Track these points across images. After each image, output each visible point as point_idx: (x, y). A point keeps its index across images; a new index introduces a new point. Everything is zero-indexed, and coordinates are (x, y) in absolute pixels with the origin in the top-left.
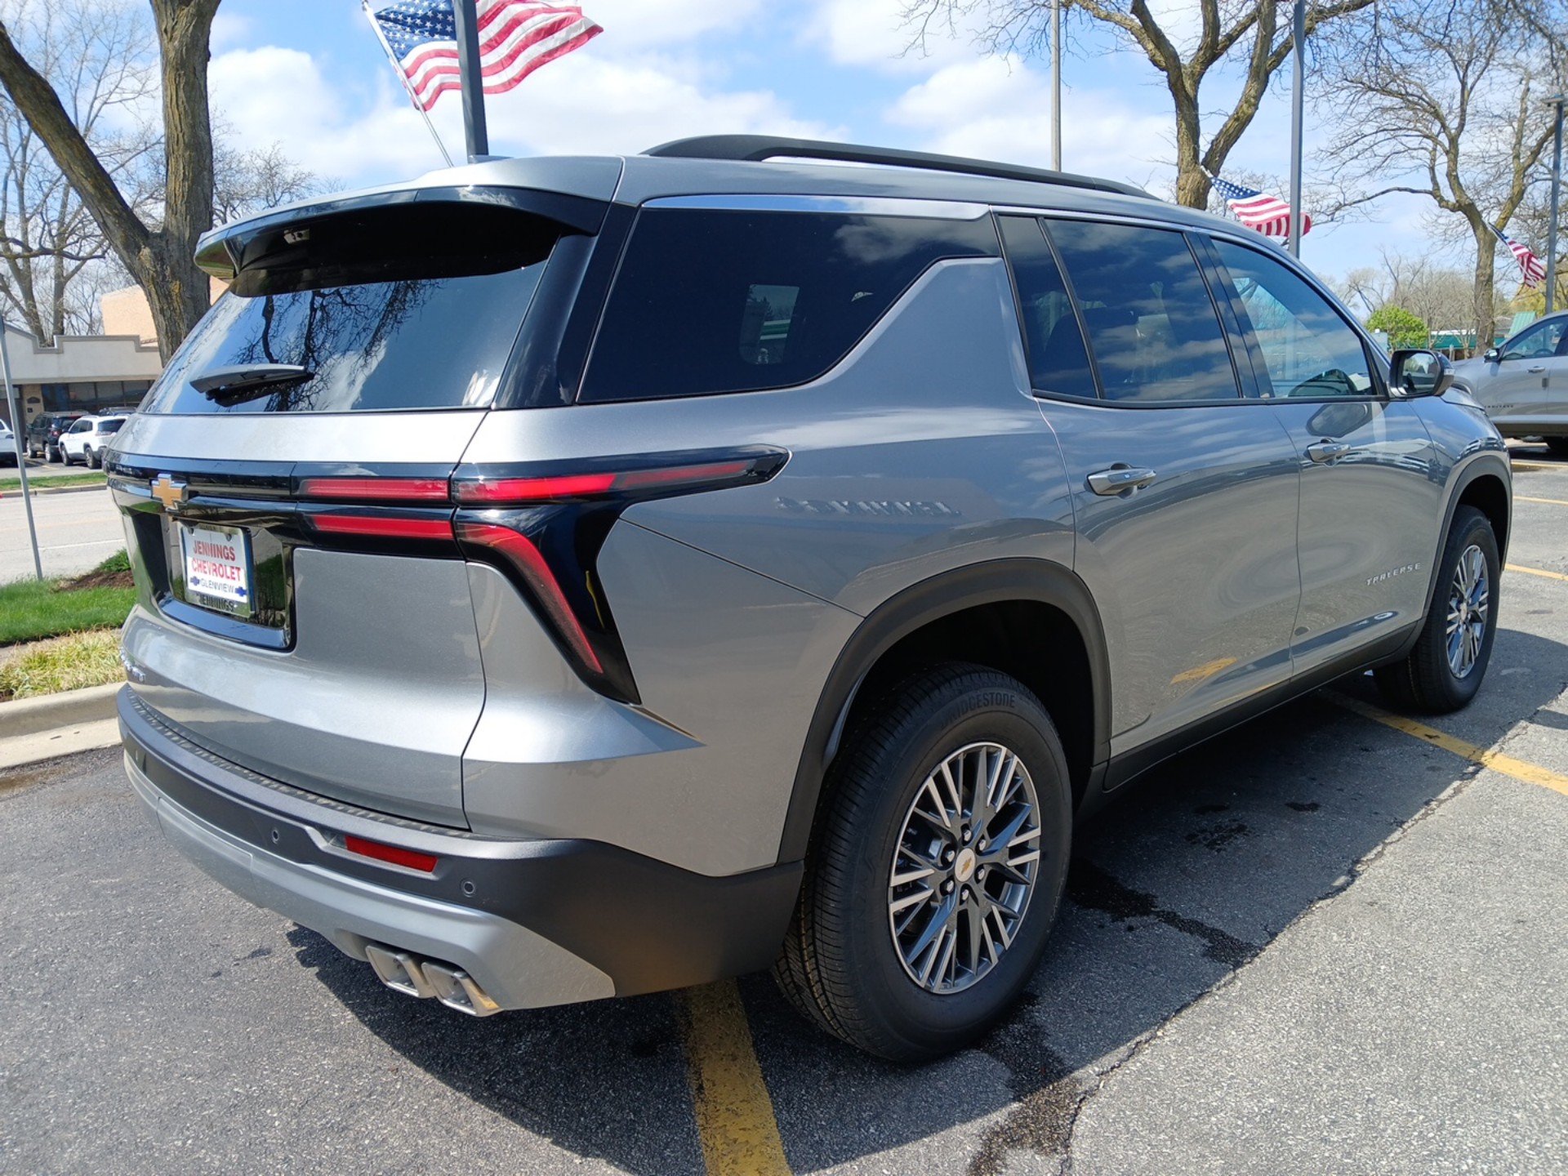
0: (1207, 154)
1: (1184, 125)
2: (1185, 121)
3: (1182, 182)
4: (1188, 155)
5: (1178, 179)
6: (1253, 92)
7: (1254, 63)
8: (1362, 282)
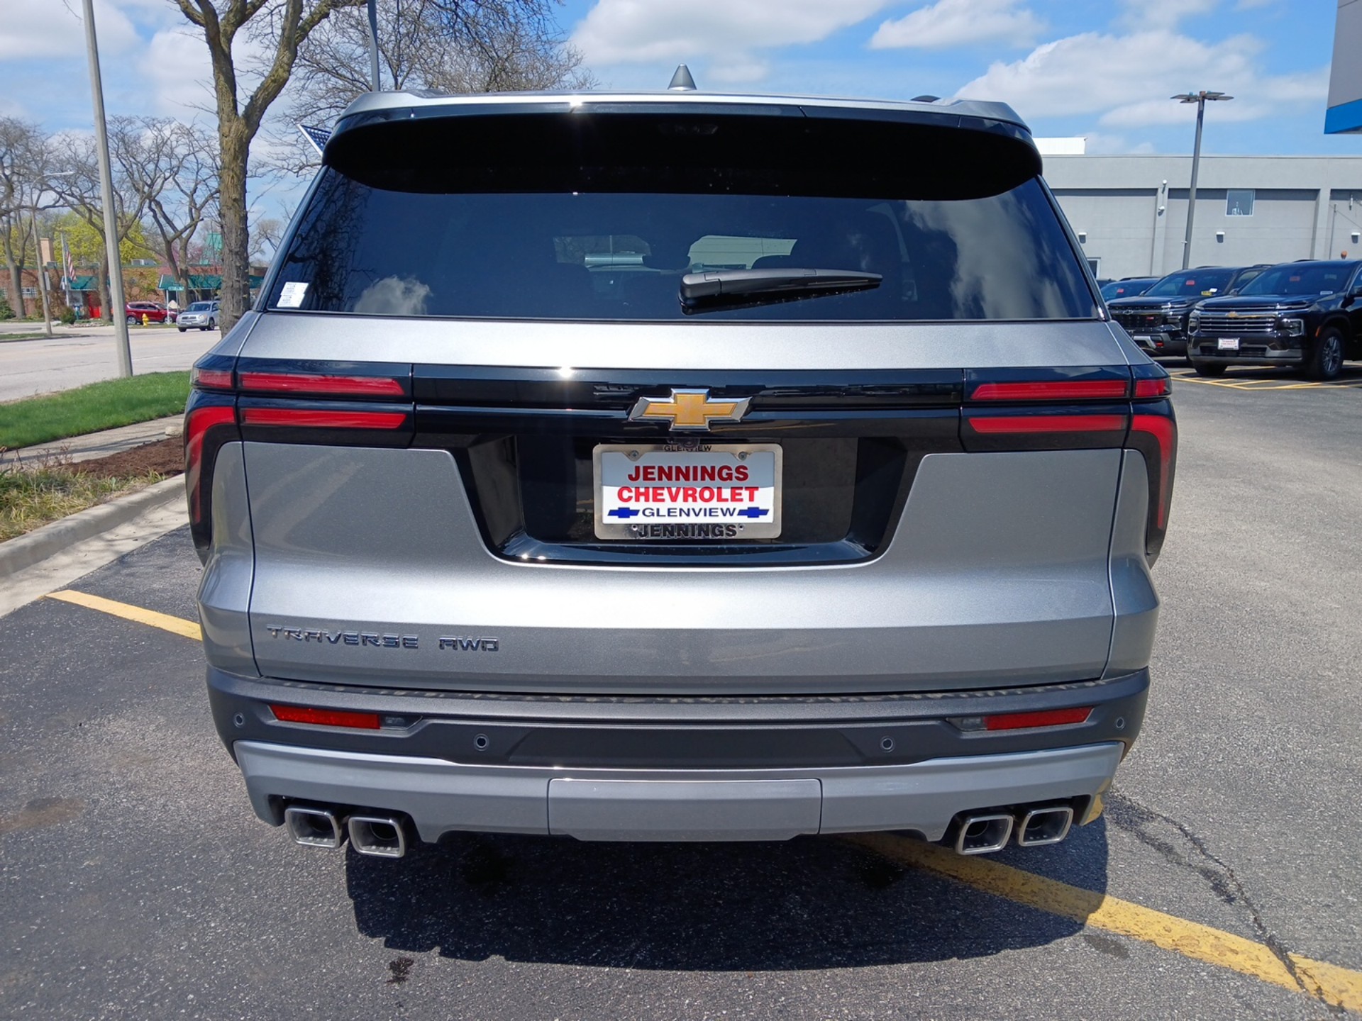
0: (247, 107)
1: (222, 78)
2: (223, 74)
3: (226, 130)
4: (227, 108)
5: (219, 127)
6: (285, 59)
7: (286, 34)
8: (269, 231)
